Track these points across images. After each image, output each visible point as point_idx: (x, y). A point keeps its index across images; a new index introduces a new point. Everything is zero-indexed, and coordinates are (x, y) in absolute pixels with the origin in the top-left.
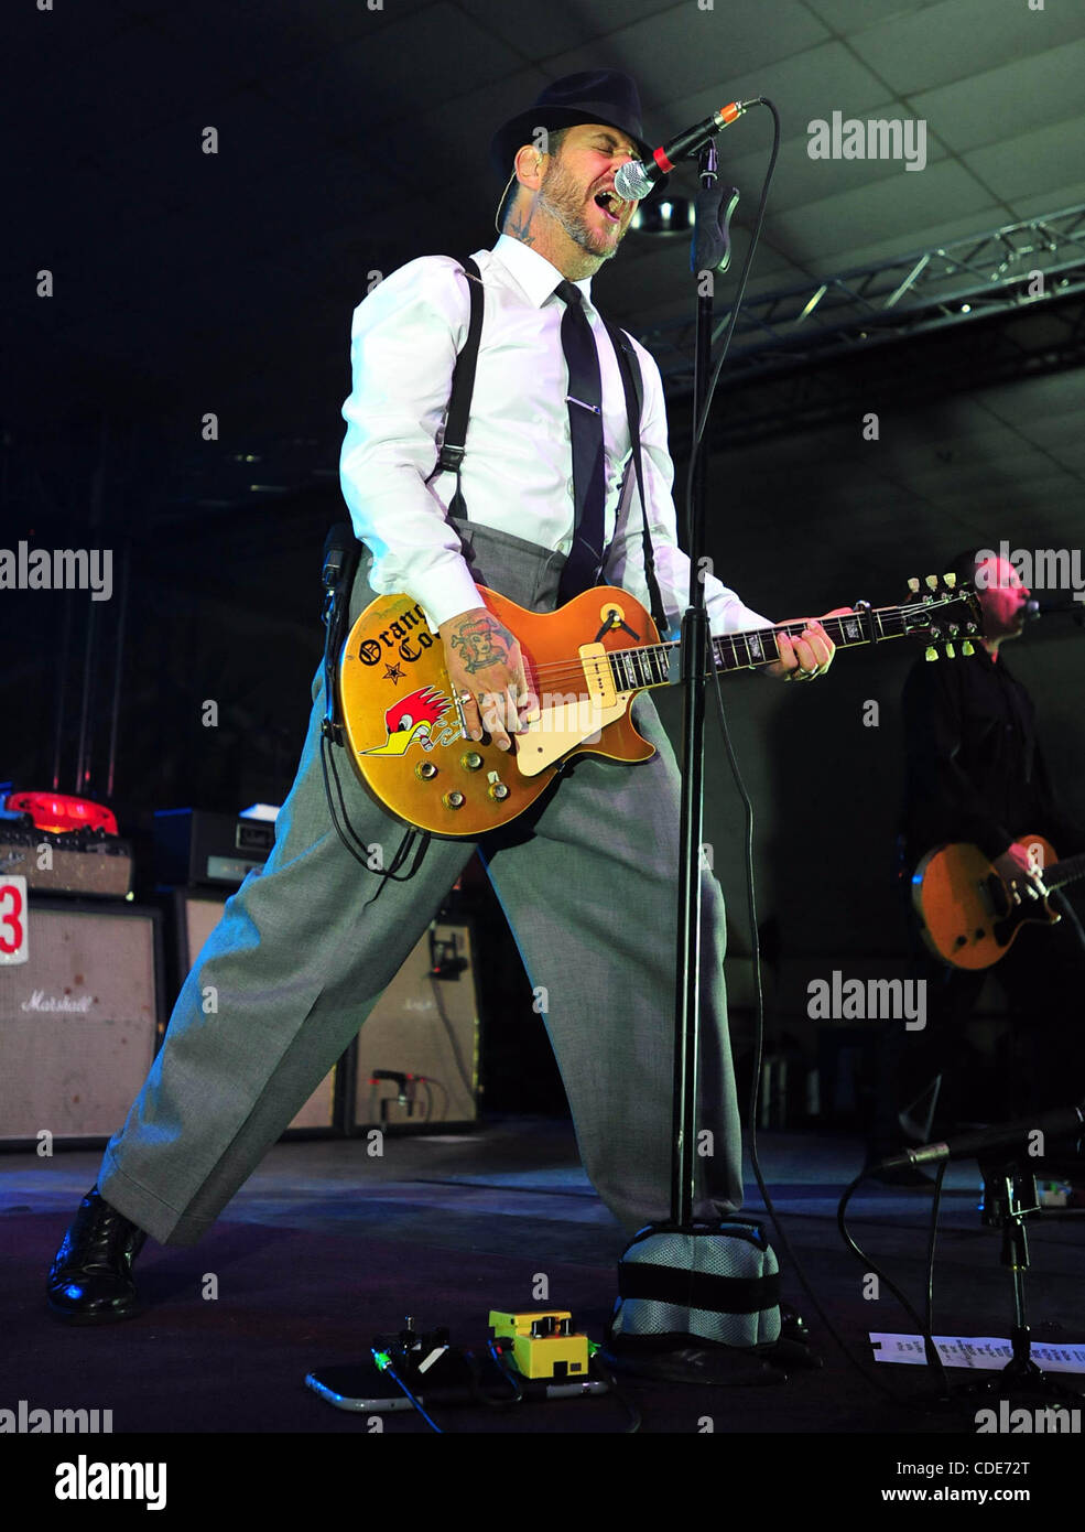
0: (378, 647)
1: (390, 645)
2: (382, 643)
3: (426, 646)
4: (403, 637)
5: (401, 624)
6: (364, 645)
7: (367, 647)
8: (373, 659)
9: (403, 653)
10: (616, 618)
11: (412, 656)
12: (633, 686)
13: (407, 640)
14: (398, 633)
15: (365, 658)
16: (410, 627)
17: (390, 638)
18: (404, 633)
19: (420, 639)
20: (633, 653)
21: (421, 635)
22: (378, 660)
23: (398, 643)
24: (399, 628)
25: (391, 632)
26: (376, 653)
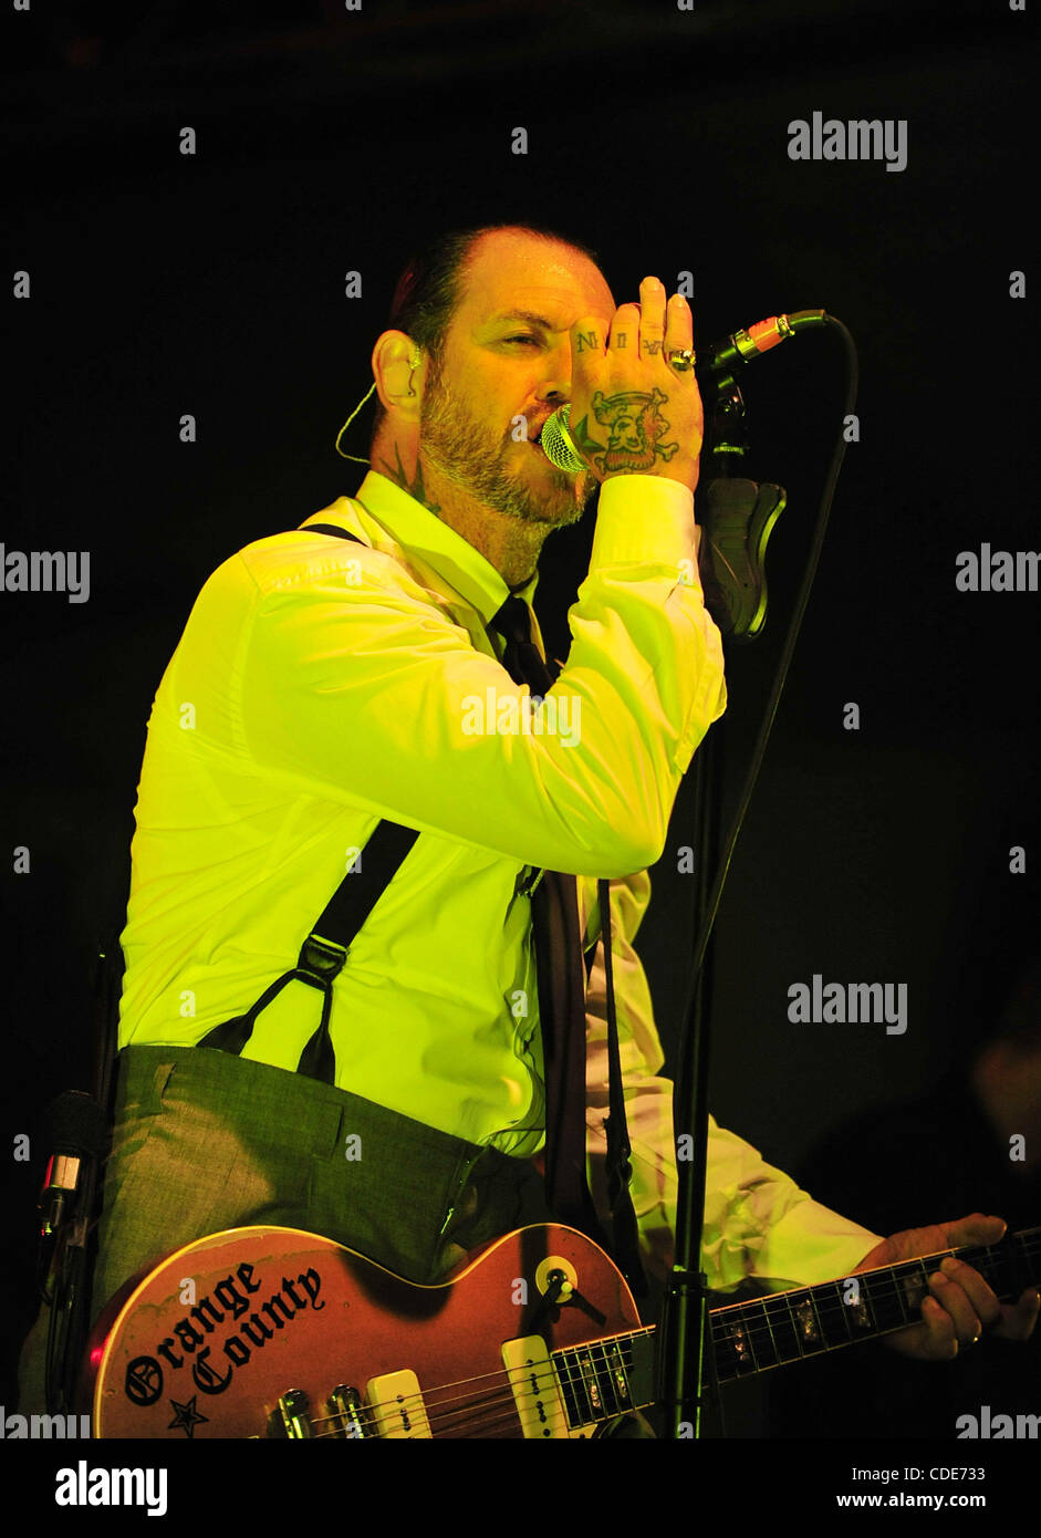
0: (158, 1370)
1: (177, 1363)
2: (162, 1360)
3: (240, 1362)
4: (199, 1348)
5: (195, 1323)
6: (132, 1366)
7: (139, 1370)
8: (150, 1393)
9: (200, 1378)
10: (567, 1287)
11: (217, 1383)
12: (599, 1413)
13: (206, 1352)
14: (189, 1340)
15: (136, 1393)
16: (210, 1328)
17: (177, 1350)
18: (199, 1339)
19: (227, 1350)
20: (597, 1352)
21: (229, 1342)
22: (158, 1393)
23: (190, 1359)
24: (191, 1332)
25: (177, 1340)
26: (154, 1382)
